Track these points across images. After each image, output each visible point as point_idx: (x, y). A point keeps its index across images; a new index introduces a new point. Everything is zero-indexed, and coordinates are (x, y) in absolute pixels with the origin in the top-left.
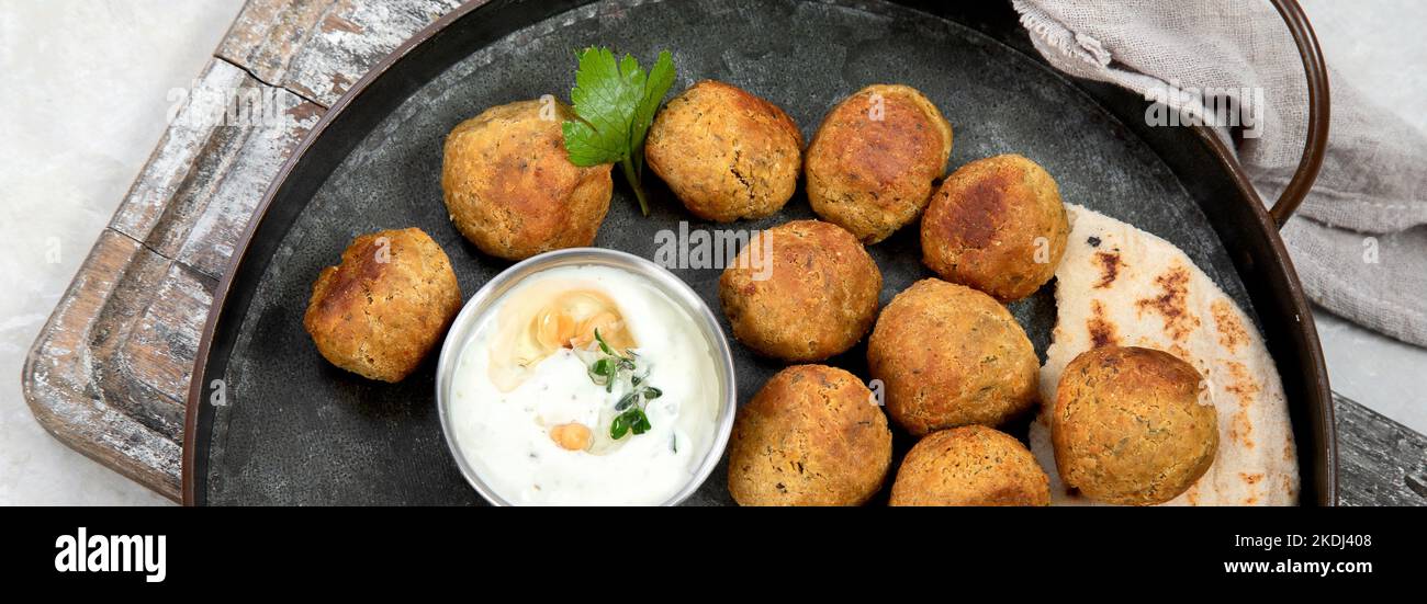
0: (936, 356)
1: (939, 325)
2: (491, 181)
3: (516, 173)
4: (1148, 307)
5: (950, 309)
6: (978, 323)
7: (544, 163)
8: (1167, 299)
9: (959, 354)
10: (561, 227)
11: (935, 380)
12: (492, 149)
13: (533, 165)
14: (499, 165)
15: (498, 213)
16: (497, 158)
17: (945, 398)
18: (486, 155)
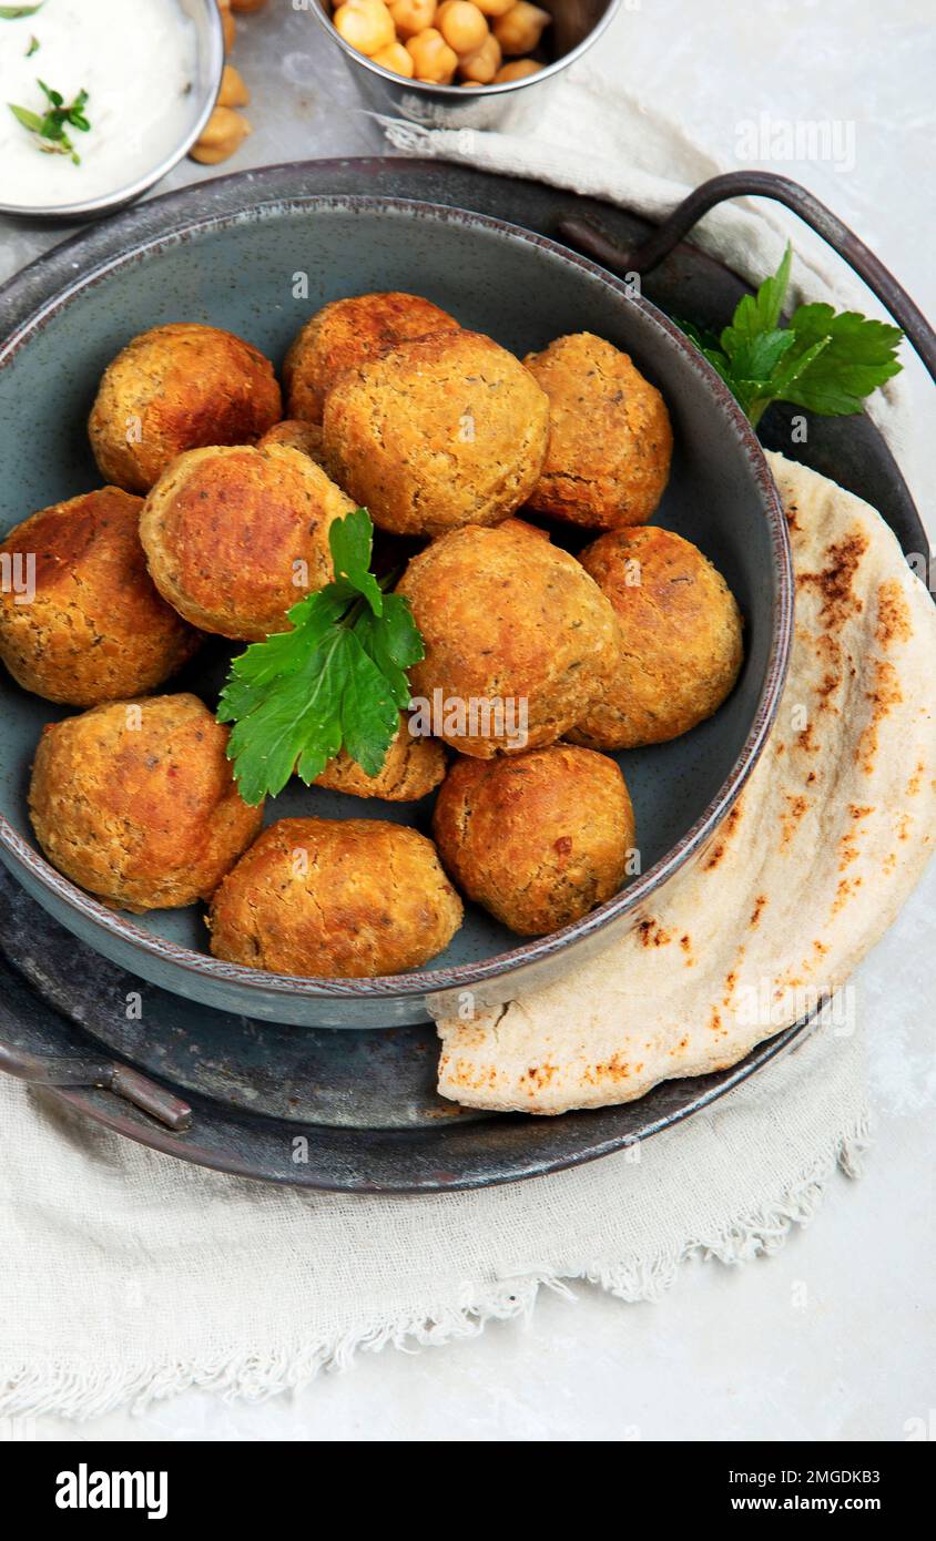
0: (511, 626)
1: (506, 584)
2: (107, 779)
3: (143, 770)
4: (807, 585)
5: (514, 563)
6: (552, 577)
7: (181, 759)
8: (832, 575)
9: (541, 620)
10: (195, 853)
11: (517, 660)
12: (111, 738)
13: (166, 761)
14: (118, 758)
15: (111, 826)
16: (118, 749)
17: (530, 682)
18: (102, 744)
